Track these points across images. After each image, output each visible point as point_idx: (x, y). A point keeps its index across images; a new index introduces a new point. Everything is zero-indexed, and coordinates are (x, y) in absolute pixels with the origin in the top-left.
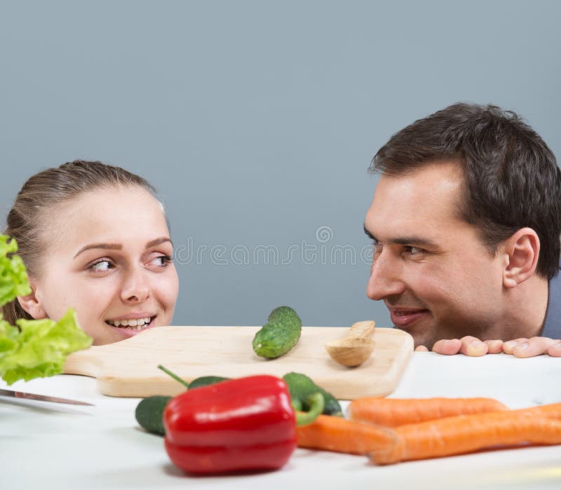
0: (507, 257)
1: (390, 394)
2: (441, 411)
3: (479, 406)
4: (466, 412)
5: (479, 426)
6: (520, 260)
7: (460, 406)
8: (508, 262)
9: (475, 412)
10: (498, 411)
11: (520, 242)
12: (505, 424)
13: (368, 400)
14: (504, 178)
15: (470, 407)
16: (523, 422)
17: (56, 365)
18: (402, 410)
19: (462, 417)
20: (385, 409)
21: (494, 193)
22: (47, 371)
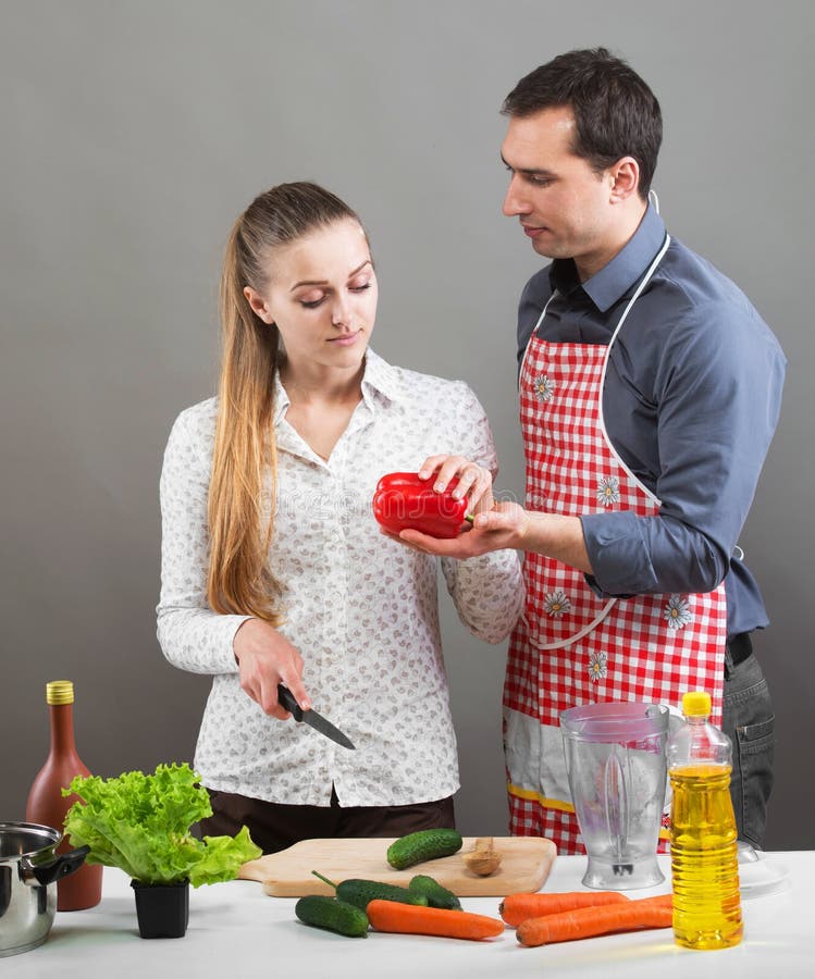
0: (613, 179)
1: (539, 890)
2: (577, 904)
3: (606, 899)
4: (596, 904)
5: (606, 914)
6: (625, 181)
7: (592, 899)
8: (614, 184)
9: (603, 904)
10: (621, 902)
11: (622, 168)
12: (627, 912)
13: (519, 895)
14: (607, 120)
15: (600, 899)
16: (640, 910)
17: (232, 872)
18: (545, 903)
19: (594, 908)
20: (532, 902)
21: (599, 132)
22: (226, 876)
